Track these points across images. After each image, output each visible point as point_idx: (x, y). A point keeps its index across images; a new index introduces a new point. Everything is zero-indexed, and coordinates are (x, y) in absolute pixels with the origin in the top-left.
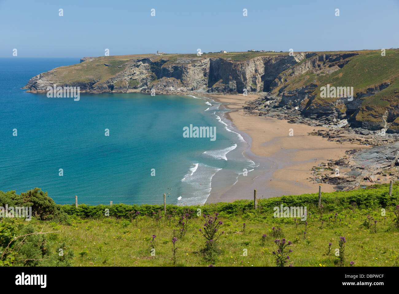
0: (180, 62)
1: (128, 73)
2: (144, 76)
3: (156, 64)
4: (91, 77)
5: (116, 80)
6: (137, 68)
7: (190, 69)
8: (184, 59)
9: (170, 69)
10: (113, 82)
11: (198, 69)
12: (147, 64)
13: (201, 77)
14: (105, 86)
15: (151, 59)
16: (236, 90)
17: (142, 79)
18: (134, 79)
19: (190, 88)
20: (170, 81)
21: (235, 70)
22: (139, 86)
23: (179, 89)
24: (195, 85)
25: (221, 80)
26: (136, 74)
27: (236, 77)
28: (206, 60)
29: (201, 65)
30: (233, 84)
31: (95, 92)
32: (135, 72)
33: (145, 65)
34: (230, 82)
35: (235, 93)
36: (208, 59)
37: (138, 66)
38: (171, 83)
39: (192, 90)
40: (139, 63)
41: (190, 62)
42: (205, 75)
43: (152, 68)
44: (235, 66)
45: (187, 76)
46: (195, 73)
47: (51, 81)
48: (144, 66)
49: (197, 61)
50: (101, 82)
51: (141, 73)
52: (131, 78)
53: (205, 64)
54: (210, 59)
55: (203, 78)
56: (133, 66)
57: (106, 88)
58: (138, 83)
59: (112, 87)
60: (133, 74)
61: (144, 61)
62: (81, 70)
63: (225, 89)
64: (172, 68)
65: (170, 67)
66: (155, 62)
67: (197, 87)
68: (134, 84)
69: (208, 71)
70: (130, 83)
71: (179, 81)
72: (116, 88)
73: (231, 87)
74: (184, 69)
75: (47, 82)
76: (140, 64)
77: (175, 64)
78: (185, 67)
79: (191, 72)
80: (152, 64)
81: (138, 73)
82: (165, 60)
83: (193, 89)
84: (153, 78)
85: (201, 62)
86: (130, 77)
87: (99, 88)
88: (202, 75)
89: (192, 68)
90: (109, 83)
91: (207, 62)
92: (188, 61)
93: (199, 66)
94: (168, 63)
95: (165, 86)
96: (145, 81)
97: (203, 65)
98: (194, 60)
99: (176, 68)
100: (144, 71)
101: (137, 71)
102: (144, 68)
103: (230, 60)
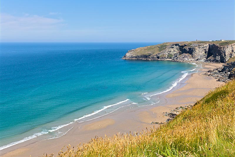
0: (193, 45)
1: (167, 51)
2: (176, 53)
3: (183, 47)
4: (150, 52)
5: (161, 54)
7: (197, 49)
8: (195, 44)
10: (159, 55)
11: (201, 50)
12: (178, 47)
14: (155, 57)
15: (179, 44)
16: (220, 61)
17: (174, 54)
18: (170, 54)
19: (196, 59)
20: (186, 55)
21: (220, 50)
22: (173, 57)
23: (190, 60)
24: (199, 58)
25: (213, 56)
27: (220, 54)
30: (218, 58)
31: (150, 60)
32: (171, 50)
33: (176, 47)
34: (217, 57)
35: (219, 63)
37: (173, 48)
38: (186, 56)
39: (197, 60)
40: (173, 46)
42: (205, 53)
43: (180, 48)
44: (220, 48)
45: (195, 53)
49: (201, 45)
50: (153, 55)
54: (209, 44)
55: (204, 54)
56: (170, 47)
57: (156, 58)
58: (172, 56)
59: (158, 57)
60: (170, 52)
61: (176, 45)
62: (146, 49)
63: (214, 60)
65: (187, 48)
68: (170, 56)
69: (207, 50)
70: (168, 56)
71: (191, 55)
72: (160, 58)
73: (217, 59)
74: (194, 49)
77: (190, 47)
79: (197, 51)
80: (180, 46)
81: (173, 51)
84: (180, 54)
85: (204, 46)
86: (168, 53)
87: (152, 58)
88: (204, 52)
89: (199, 49)
90: (157, 55)
91: (207, 46)
92: (197, 45)
93: (202, 48)
94: (187, 46)
95: (183, 58)
96: (176, 55)
97: (204, 48)
99: (190, 49)
100: (176, 50)
101: (172, 50)
103: (218, 45)
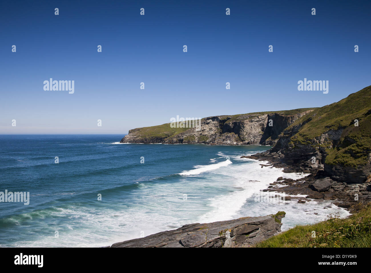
0: (240, 118)
2: (212, 132)
3: (224, 121)
5: (186, 135)
6: (207, 125)
7: (246, 124)
9: (230, 125)
10: (182, 137)
11: (255, 124)
12: (216, 122)
13: (258, 132)
14: (176, 139)
15: (219, 118)
17: (211, 134)
18: (204, 135)
19: (246, 141)
20: (229, 135)
21: (286, 123)
22: (208, 140)
23: (235, 143)
24: (252, 139)
26: (206, 131)
28: (263, 116)
29: (258, 120)
32: (204, 128)
33: (214, 122)
36: (266, 116)
37: (208, 124)
38: (229, 137)
39: (248, 143)
40: (208, 121)
41: (248, 118)
42: (263, 130)
43: (220, 125)
44: (286, 119)
45: (243, 131)
46: (252, 127)
47: (135, 135)
48: (214, 124)
49: (255, 116)
51: (211, 129)
52: (201, 134)
53: (262, 120)
54: (268, 115)
55: (261, 133)
56: (203, 123)
58: (207, 138)
59: (181, 141)
60: (203, 131)
61: (214, 118)
64: (233, 124)
65: (231, 124)
66: (223, 120)
67: (254, 141)
68: (203, 139)
69: (265, 126)
70: (200, 138)
71: (236, 136)
72: (185, 142)
74: (241, 124)
75: (132, 136)
76: (210, 122)
77: (235, 120)
78: (242, 123)
79: (247, 127)
80: (220, 121)
81: (208, 129)
82: (230, 118)
83: (250, 142)
84: (221, 134)
85: (258, 117)
88: (260, 130)
89: (250, 123)
90: (179, 137)
91: (265, 118)
92: (247, 117)
93: (257, 121)
94: (231, 119)
95: (223, 140)
96: (214, 137)
97: (260, 121)
98: (252, 116)
99: (235, 124)
100: (214, 128)
101: (207, 127)
102: (213, 125)
103: (282, 114)
